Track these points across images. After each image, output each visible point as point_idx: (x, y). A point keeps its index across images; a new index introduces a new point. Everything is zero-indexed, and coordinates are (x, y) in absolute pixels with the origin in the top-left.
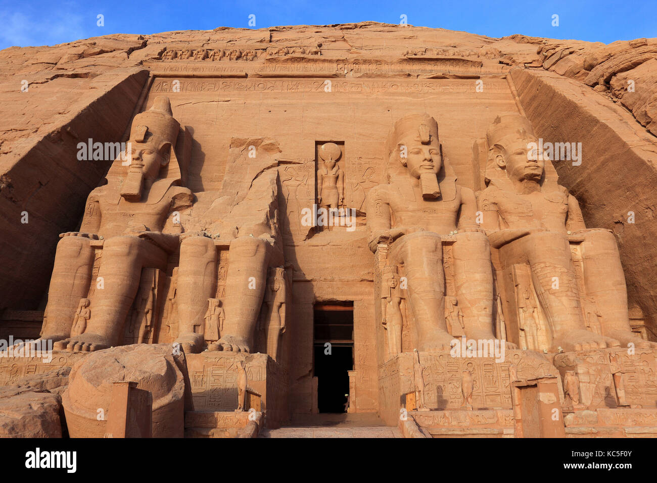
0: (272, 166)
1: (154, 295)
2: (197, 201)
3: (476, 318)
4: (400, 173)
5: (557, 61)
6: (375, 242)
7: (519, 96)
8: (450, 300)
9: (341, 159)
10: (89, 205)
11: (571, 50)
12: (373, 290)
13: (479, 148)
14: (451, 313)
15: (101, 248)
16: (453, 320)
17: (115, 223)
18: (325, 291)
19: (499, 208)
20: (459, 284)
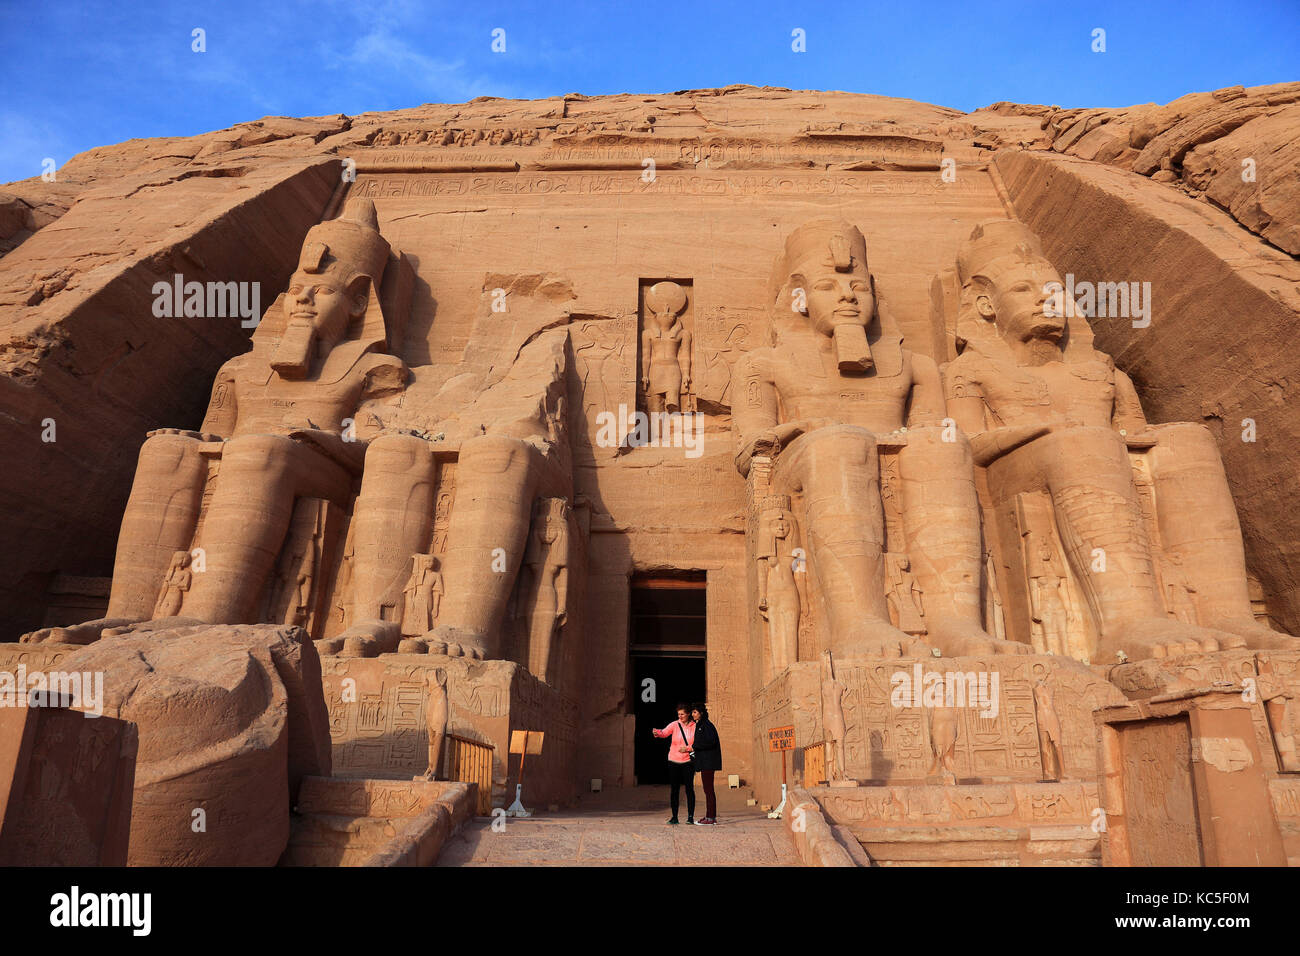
0: (558, 324)
1: (316, 549)
2: (414, 381)
3: (948, 595)
4: (795, 328)
5: (1079, 137)
6: (748, 453)
7: (1012, 199)
8: (895, 559)
9: (688, 311)
10: (219, 386)
11: (1104, 117)
12: (744, 548)
13: (943, 286)
14: (897, 585)
15: (218, 456)
16: (901, 600)
17: (259, 419)
18: (652, 551)
19: (986, 393)
20: (912, 529)
